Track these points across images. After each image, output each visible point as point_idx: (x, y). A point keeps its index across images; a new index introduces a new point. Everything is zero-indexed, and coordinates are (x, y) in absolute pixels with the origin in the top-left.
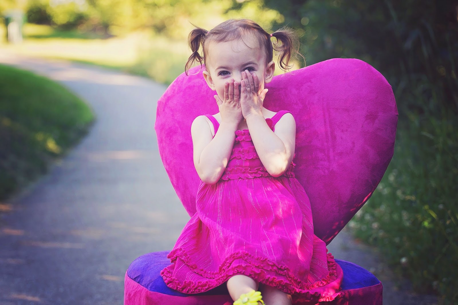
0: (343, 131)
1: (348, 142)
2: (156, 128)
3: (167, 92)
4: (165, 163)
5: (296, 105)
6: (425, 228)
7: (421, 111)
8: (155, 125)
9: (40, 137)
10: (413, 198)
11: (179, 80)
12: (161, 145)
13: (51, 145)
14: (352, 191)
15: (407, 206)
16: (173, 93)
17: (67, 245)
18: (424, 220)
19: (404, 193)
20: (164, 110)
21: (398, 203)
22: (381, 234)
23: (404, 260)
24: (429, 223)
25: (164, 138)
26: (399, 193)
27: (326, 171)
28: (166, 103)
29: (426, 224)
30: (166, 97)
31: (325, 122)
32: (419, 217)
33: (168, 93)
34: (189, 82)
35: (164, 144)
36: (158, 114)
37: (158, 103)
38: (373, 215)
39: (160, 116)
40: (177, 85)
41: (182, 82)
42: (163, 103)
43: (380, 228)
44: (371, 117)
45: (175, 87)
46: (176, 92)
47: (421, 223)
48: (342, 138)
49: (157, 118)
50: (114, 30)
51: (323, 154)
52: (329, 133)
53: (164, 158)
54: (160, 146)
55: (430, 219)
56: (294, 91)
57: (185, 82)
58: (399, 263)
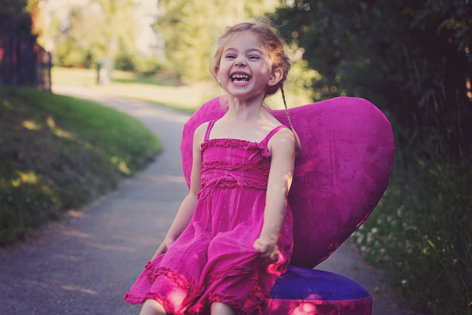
0: (346, 160)
1: (350, 170)
2: (181, 148)
3: (193, 116)
4: (187, 179)
5: (305, 135)
6: (424, 255)
7: (429, 157)
8: (180, 145)
9: (114, 160)
10: (415, 228)
11: (204, 107)
12: (185, 163)
13: (123, 167)
14: (350, 213)
15: (411, 235)
16: (198, 118)
17: (123, 249)
18: (423, 248)
19: (409, 224)
20: (189, 133)
21: (403, 233)
22: (386, 257)
23: (404, 282)
24: (427, 251)
25: (187, 156)
26: (405, 225)
27: (329, 195)
28: (191, 126)
29: (425, 251)
30: (192, 122)
31: (331, 151)
32: (419, 245)
33: (194, 118)
34: (213, 110)
35: (188, 162)
36: (184, 136)
37: (184, 126)
38: (381, 242)
39: (185, 138)
40: (202, 111)
41: (207, 109)
42: (189, 126)
43: (386, 253)
44: (372, 150)
45: (200, 113)
46: (201, 117)
47: (420, 250)
48: (345, 167)
49: (183, 139)
50: (184, 79)
51: (328, 180)
52: (334, 161)
53: (187, 175)
54: (183, 164)
55: (428, 248)
56: (305, 123)
57: (209, 109)
58: (401, 284)
